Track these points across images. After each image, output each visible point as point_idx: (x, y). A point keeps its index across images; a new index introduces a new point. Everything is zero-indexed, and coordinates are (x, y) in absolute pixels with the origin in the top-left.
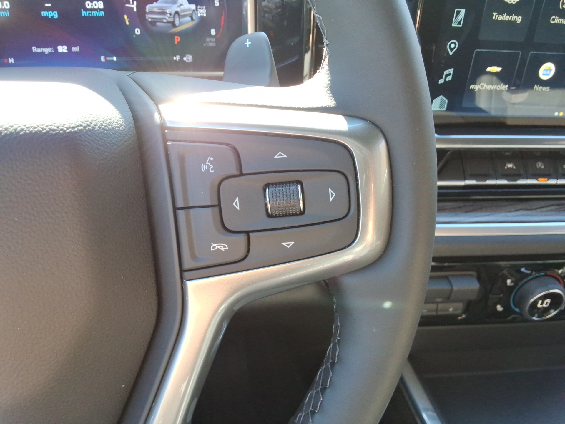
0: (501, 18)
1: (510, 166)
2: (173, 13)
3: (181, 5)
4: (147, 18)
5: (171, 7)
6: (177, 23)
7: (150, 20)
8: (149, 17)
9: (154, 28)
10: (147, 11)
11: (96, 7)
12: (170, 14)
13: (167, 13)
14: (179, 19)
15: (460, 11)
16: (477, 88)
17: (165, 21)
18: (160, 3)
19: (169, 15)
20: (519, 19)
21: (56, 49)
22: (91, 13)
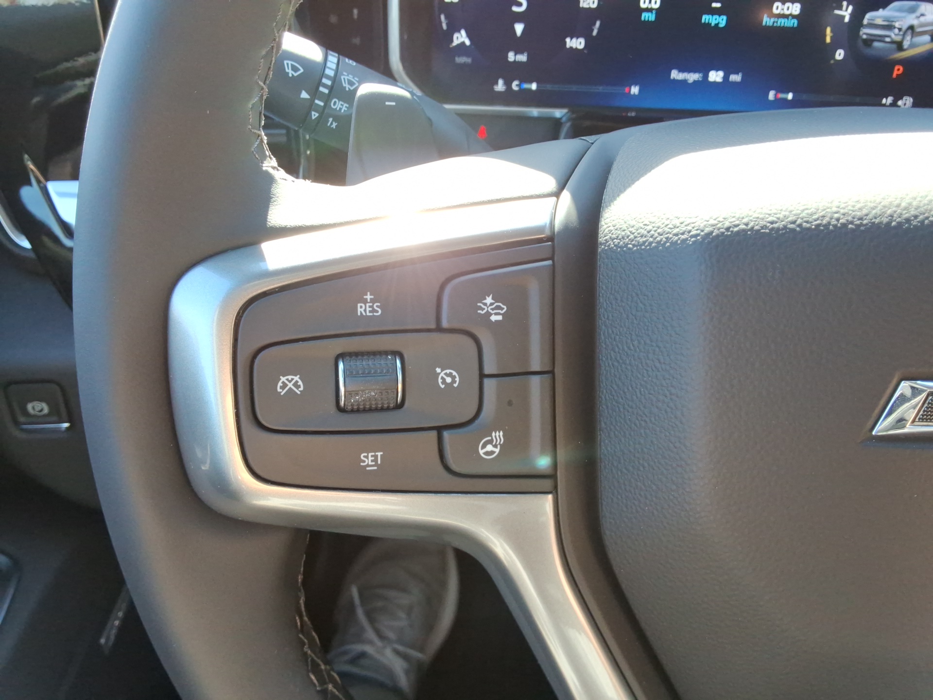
2: (904, 28)
3: (922, 15)
4: (861, 33)
5: (904, 17)
6: (906, 44)
7: (865, 37)
8: (865, 32)
9: (868, 51)
10: (865, 22)
11: (787, 12)
12: (900, 29)
13: (895, 28)
14: (912, 37)
17: (888, 40)
18: (890, 10)
19: (896, 31)
21: (706, 76)
22: (777, 22)
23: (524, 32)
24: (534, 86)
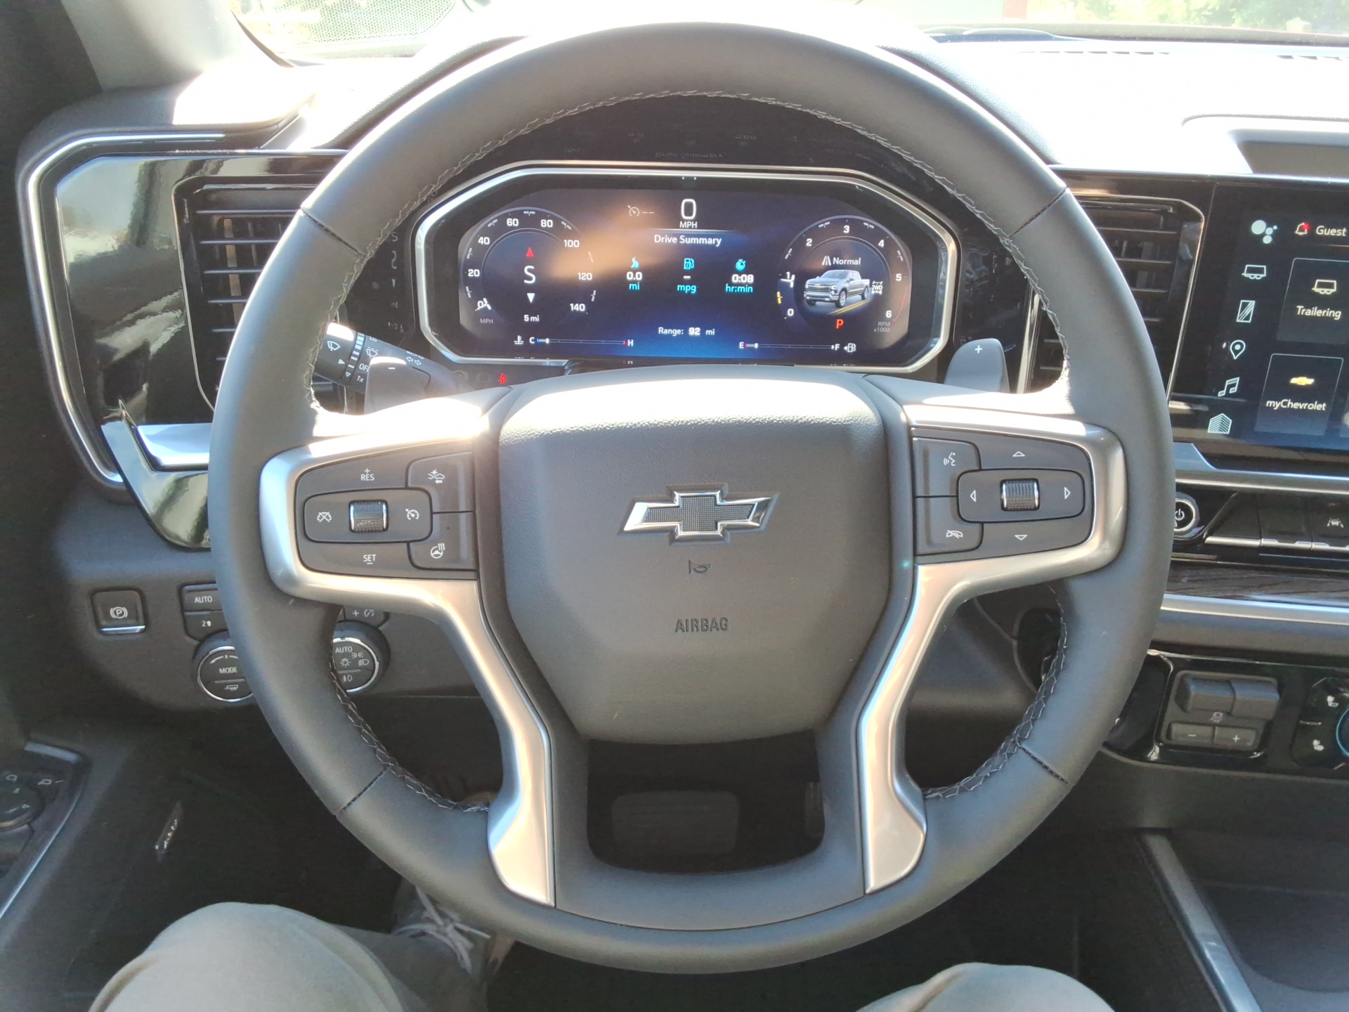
0: (1309, 313)
1: (1335, 523)
2: (839, 290)
3: (851, 280)
4: (805, 295)
5: (838, 282)
6: (842, 302)
7: (808, 298)
8: (808, 295)
9: (812, 309)
10: (807, 286)
11: (743, 281)
12: (836, 291)
13: (831, 290)
14: (846, 297)
15: (1248, 303)
16: (1277, 406)
17: (827, 299)
18: (824, 277)
19: (833, 293)
20: (1338, 314)
21: (686, 332)
22: (737, 289)
23: (535, 299)
24: (547, 341)
